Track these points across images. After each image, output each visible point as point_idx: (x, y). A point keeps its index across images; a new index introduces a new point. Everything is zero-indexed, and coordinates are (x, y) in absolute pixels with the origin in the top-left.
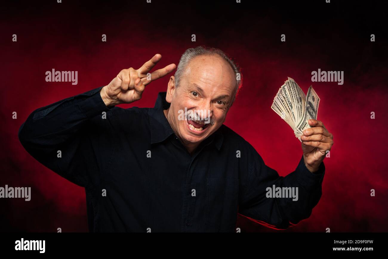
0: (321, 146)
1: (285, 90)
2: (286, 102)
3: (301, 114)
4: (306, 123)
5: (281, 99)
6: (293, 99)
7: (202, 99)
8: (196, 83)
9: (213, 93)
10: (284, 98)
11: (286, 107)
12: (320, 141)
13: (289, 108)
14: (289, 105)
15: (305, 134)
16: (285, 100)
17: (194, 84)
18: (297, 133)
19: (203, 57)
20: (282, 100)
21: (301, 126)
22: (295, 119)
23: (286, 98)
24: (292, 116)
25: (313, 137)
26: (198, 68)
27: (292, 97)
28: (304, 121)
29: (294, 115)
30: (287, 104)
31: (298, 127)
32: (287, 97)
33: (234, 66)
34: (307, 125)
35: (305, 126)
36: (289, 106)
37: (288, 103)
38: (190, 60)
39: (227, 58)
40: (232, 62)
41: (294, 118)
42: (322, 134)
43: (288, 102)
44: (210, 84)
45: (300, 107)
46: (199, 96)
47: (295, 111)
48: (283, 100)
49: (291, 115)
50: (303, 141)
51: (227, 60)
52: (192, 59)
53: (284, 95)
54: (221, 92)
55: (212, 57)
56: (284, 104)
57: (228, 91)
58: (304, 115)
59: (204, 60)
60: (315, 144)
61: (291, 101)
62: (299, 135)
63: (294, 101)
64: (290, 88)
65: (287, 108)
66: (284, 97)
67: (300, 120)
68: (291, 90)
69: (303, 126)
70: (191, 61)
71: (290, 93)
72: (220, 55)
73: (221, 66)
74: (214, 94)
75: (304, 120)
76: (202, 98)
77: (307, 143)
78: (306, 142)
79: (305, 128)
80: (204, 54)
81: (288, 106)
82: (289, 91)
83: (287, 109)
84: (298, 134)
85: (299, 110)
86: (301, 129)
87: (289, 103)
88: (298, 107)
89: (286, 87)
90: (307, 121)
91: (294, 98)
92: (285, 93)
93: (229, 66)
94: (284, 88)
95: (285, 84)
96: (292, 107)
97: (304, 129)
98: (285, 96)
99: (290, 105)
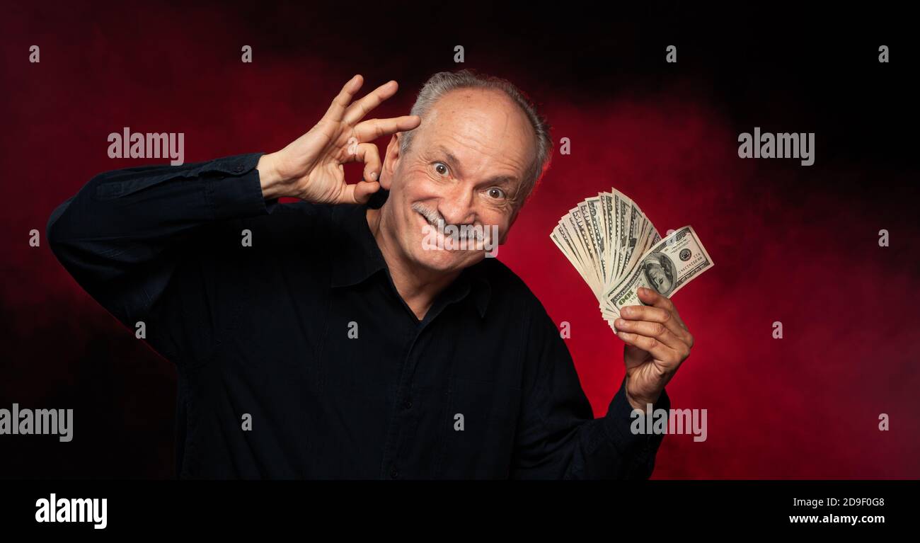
0: (656, 351)
1: (595, 210)
2: (591, 235)
3: (623, 270)
4: (632, 293)
5: (580, 224)
6: (611, 234)
7: (455, 181)
8: (445, 144)
9: (482, 168)
10: (588, 225)
11: (587, 245)
12: (656, 338)
13: (596, 250)
14: (595, 242)
15: (625, 315)
16: (589, 230)
17: (441, 146)
18: (607, 309)
19: (468, 92)
20: (580, 227)
21: (618, 295)
22: (605, 275)
23: (592, 226)
24: (598, 268)
25: (641, 327)
26: (453, 112)
27: (610, 229)
28: (626, 287)
29: (604, 268)
30: (593, 240)
31: (609, 295)
32: (594, 225)
33: (536, 119)
34: (632, 296)
35: (626, 298)
36: (597, 244)
37: (594, 236)
38: (439, 96)
39: (522, 101)
40: (531, 111)
41: (604, 273)
42: (663, 324)
43: (597, 235)
44: (475, 148)
45: (624, 254)
46: (449, 173)
47: (609, 258)
48: (585, 227)
49: (597, 264)
50: (618, 330)
51: (521, 105)
52: (443, 93)
53: (589, 218)
54: (500, 168)
55: (486, 92)
56: (583, 236)
57: (515, 167)
58: (630, 273)
59: (468, 97)
60: (643, 343)
61: (603, 235)
62: (611, 315)
63: (611, 238)
64: (609, 211)
65: (591, 246)
66: (587, 221)
67: (618, 280)
68: (610, 214)
69: (623, 297)
70: (440, 98)
71: (605, 220)
72: (507, 92)
73: (503, 113)
74: (484, 172)
75: (628, 284)
76: (456, 178)
77: (626, 337)
78: (624, 333)
79: (627, 303)
80: (472, 85)
81: (594, 245)
82: (605, 214)
83: (589, 250)
84: (608, 312)
85: (619, 260)
86: (618, 303)
87: (598, 237)
88: (620, 254)
89: (598, 205)
90: (634, 289)
91: (613, 231)
92: (592, 216)
93: (525, 117)
94: (592, 203)
95: (598, 198)
96: (603, 250)
97: (625, 305)
98: (591, 222)
99: (600, 242)
